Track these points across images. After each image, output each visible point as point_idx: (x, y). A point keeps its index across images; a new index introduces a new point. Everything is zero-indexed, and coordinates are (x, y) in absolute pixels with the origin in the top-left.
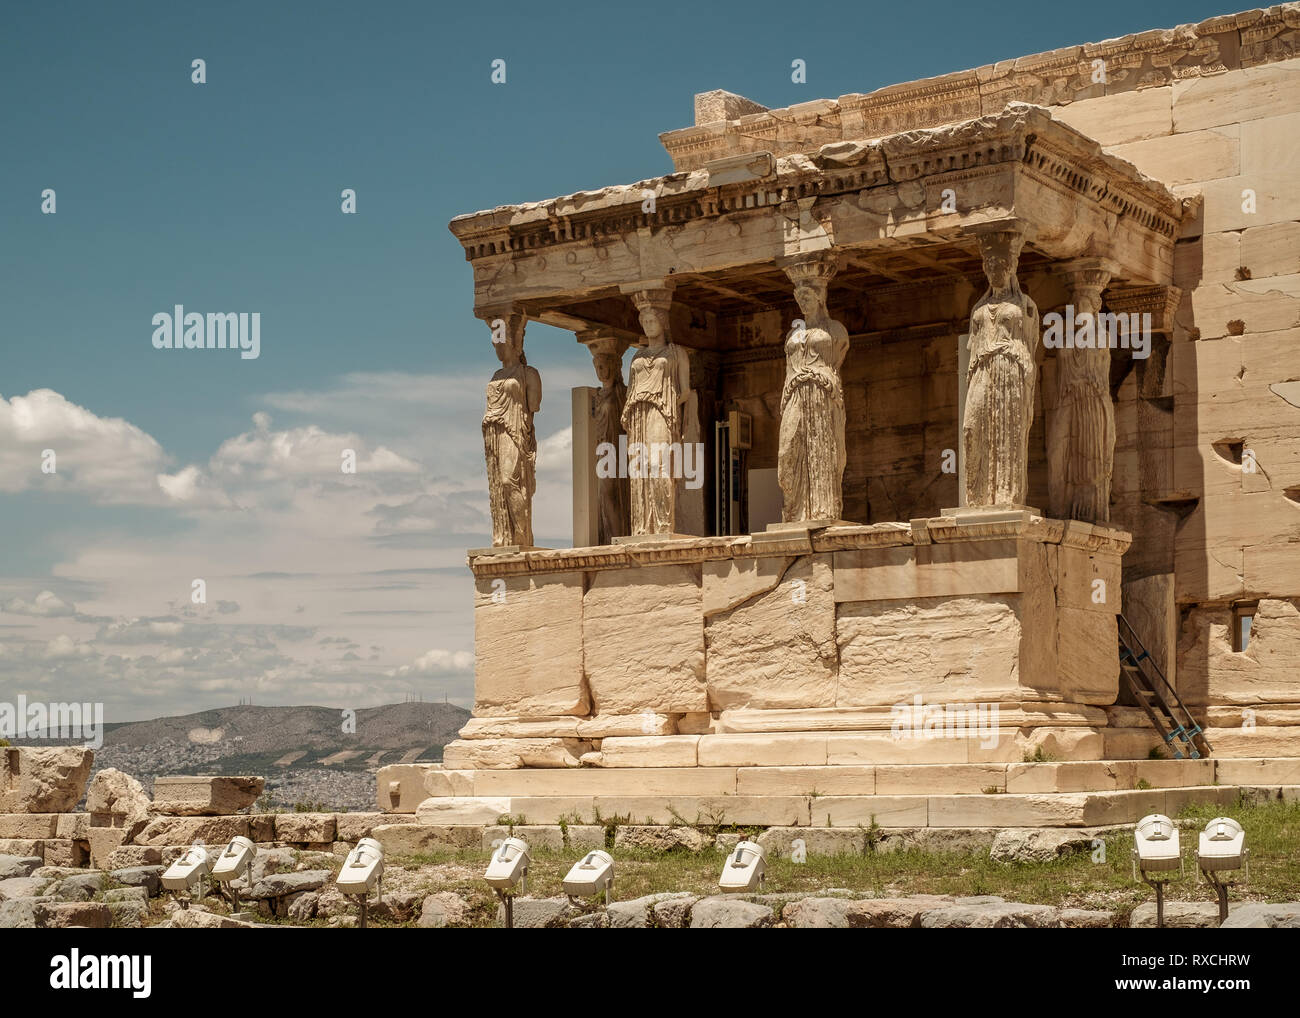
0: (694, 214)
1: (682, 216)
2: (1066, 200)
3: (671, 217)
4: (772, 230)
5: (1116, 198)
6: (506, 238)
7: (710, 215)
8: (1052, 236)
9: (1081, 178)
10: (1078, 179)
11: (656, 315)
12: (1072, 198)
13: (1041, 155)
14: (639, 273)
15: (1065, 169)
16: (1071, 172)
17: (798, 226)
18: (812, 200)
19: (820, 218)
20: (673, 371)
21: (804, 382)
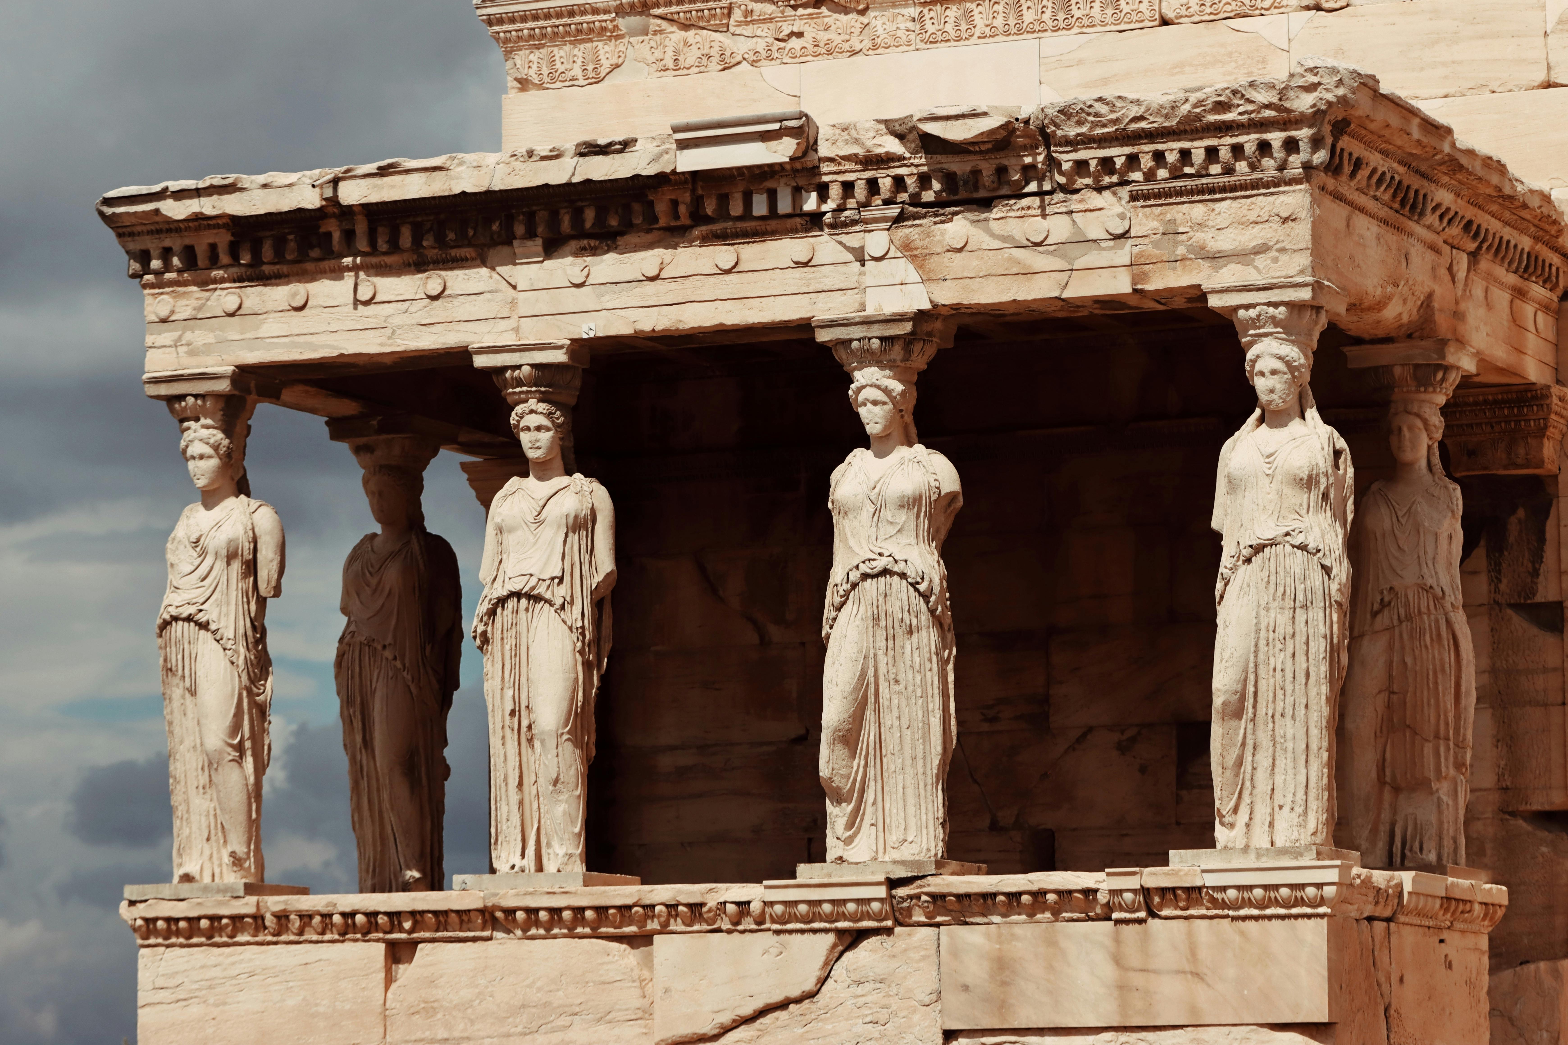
0: (638, 220)
1: (614, 222)
2: (1392, 238)
3: (588, 225)
4: (806, 264)
5: (1470, 223)
6: (223, 239)
7: (673, 223)
8: (1366, 304)
9: (1417, 191)
10: (1412, 194)
11: (549, 415)
12: (1399, 229)
13: (1355, 156)
14: (516, 330)
15: (1392, 178)
16: (1400, 182)
17: (862, 260)
18: (892, 211)
19: (906, 247)
20: (584, 533)
21: (875, 576)
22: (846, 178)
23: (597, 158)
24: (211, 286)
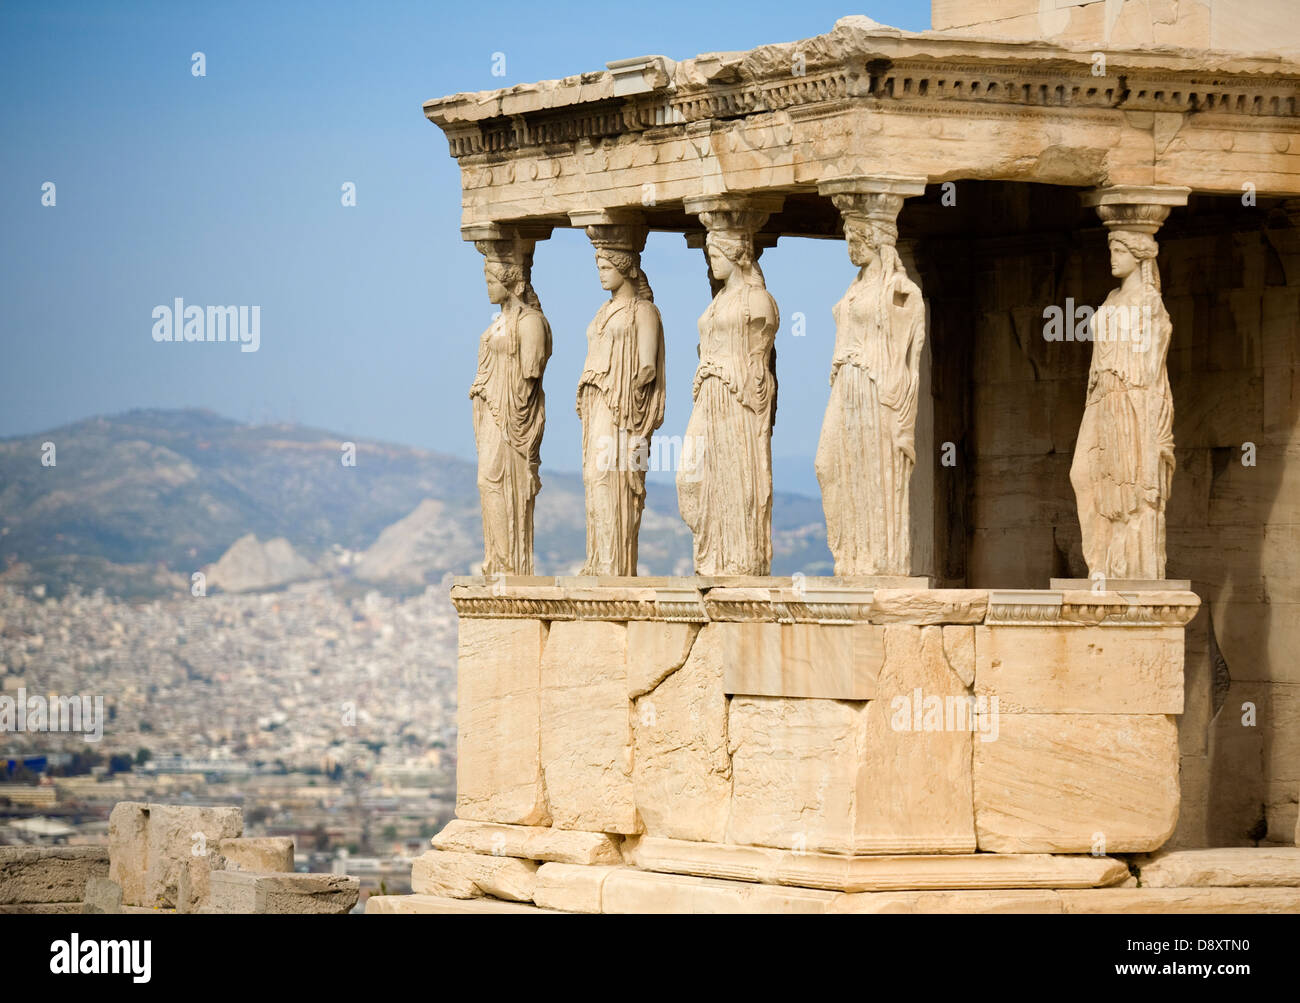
0: (620, 127)
4: (681, 159)
7: (634, 129)
14: (586, 201)
15: (994, 84)
16: (1009, 84)
17: (701, 157)
18: (708, 123)
19: (717, 149)
20: (628, 340)
21: (706, 378)
22: (688, 100)
23: (587, 86)
24: (482, 165)
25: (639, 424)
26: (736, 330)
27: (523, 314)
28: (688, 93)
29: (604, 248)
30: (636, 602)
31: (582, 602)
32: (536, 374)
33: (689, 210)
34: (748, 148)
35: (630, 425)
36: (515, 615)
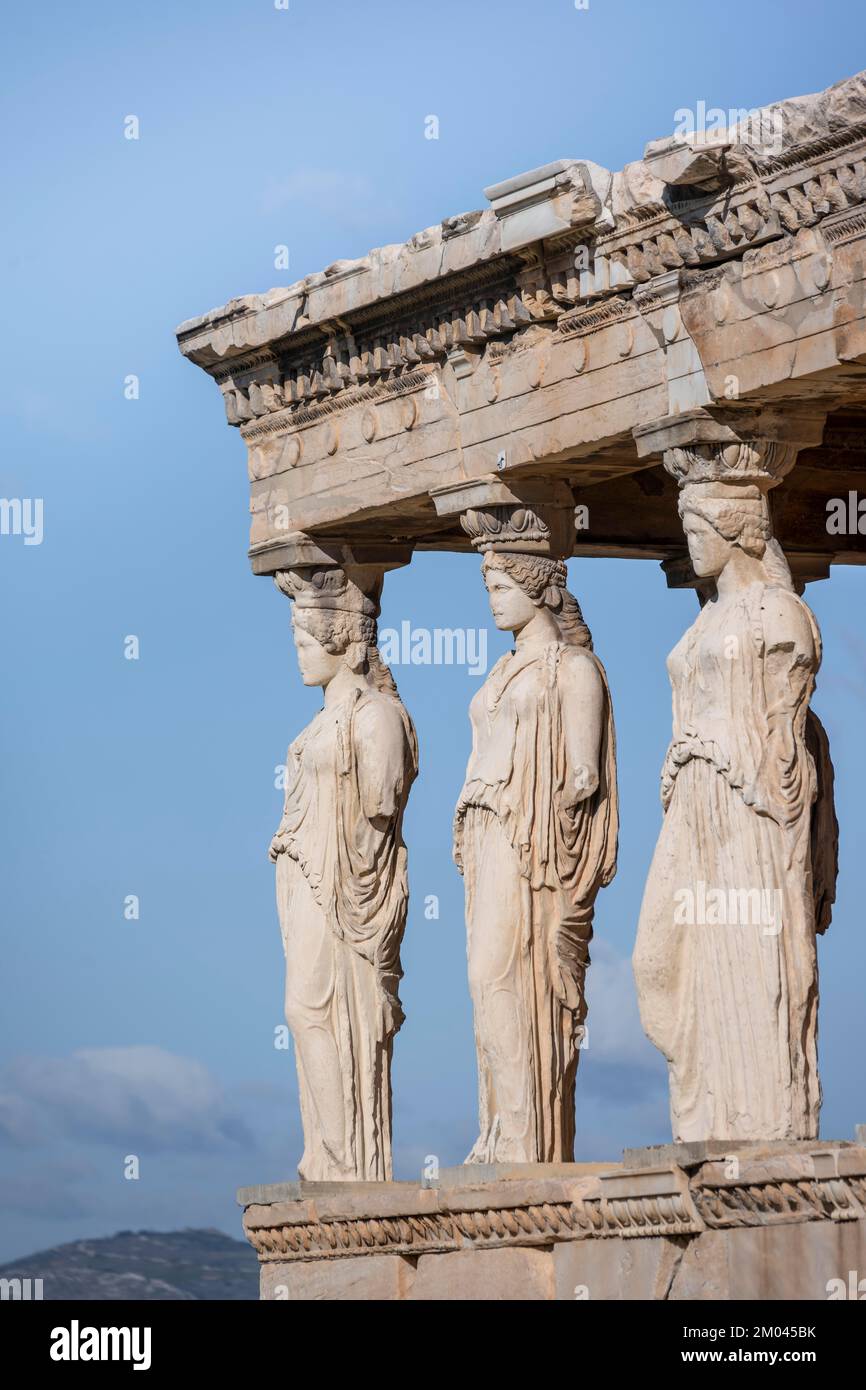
1: (498, 319)
3: (483, 324)
4: (628, 356)
17: (664, 347)
18: (673, 278)
19: (691, 324)
20: (545, 718)
21: (684, 764)
22: (637, 238)
23: (455, 242)
24: (281, 432)
25: (569, 877)
26: (739, 668)
27: (362, 701)
28: (635, 223)
29: (496, 551)
30: (567, 1205)
31: (471, 1212)
32: (388, 809)
33: (643, 450)
34: (749, 312)
35: (552, 879)
36: (357, 1250)
